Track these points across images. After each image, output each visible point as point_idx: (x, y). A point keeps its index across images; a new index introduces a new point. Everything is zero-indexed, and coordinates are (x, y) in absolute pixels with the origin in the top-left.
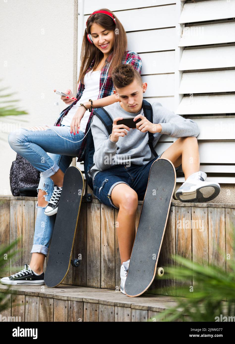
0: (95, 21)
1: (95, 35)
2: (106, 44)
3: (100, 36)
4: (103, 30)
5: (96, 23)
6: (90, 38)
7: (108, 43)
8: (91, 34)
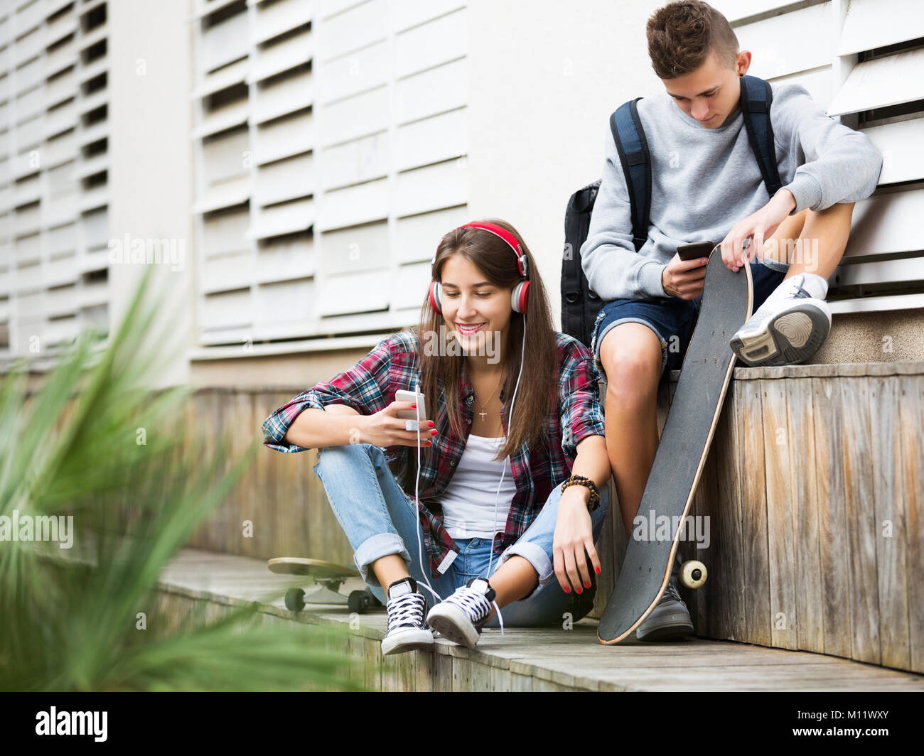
0: (461, 248)
1: (451, 290)
2: (478, 324)
3: (464, 295)
4: (479, 279)
5: (464, 253)
6: (437, 294)
7: (484, 323)
8: (441, 283)
